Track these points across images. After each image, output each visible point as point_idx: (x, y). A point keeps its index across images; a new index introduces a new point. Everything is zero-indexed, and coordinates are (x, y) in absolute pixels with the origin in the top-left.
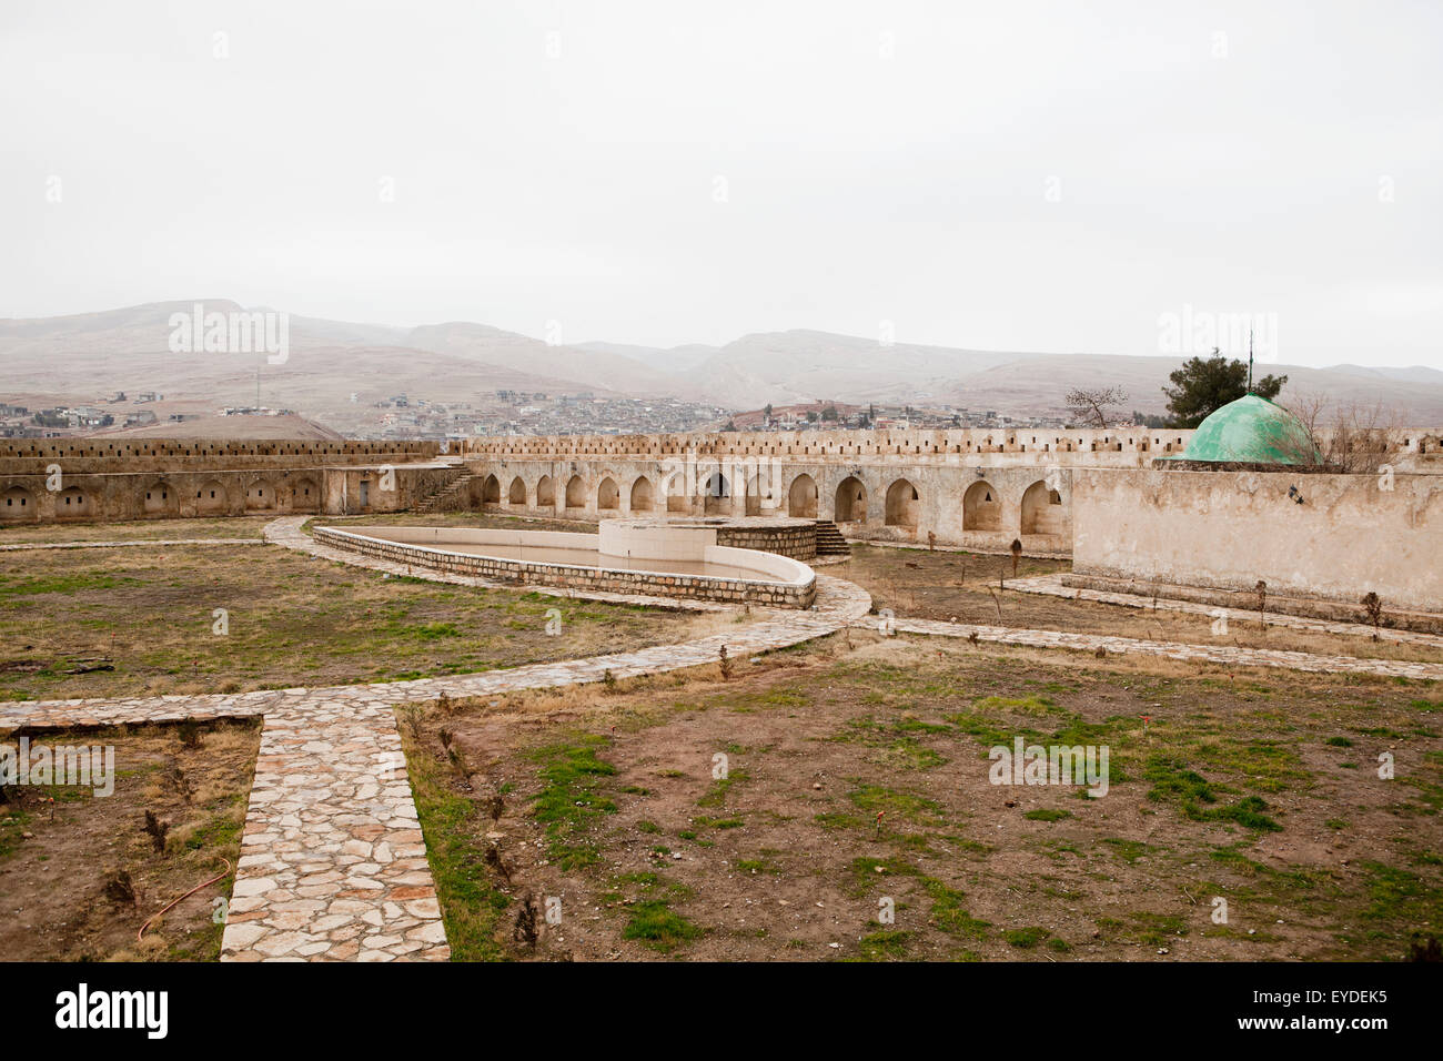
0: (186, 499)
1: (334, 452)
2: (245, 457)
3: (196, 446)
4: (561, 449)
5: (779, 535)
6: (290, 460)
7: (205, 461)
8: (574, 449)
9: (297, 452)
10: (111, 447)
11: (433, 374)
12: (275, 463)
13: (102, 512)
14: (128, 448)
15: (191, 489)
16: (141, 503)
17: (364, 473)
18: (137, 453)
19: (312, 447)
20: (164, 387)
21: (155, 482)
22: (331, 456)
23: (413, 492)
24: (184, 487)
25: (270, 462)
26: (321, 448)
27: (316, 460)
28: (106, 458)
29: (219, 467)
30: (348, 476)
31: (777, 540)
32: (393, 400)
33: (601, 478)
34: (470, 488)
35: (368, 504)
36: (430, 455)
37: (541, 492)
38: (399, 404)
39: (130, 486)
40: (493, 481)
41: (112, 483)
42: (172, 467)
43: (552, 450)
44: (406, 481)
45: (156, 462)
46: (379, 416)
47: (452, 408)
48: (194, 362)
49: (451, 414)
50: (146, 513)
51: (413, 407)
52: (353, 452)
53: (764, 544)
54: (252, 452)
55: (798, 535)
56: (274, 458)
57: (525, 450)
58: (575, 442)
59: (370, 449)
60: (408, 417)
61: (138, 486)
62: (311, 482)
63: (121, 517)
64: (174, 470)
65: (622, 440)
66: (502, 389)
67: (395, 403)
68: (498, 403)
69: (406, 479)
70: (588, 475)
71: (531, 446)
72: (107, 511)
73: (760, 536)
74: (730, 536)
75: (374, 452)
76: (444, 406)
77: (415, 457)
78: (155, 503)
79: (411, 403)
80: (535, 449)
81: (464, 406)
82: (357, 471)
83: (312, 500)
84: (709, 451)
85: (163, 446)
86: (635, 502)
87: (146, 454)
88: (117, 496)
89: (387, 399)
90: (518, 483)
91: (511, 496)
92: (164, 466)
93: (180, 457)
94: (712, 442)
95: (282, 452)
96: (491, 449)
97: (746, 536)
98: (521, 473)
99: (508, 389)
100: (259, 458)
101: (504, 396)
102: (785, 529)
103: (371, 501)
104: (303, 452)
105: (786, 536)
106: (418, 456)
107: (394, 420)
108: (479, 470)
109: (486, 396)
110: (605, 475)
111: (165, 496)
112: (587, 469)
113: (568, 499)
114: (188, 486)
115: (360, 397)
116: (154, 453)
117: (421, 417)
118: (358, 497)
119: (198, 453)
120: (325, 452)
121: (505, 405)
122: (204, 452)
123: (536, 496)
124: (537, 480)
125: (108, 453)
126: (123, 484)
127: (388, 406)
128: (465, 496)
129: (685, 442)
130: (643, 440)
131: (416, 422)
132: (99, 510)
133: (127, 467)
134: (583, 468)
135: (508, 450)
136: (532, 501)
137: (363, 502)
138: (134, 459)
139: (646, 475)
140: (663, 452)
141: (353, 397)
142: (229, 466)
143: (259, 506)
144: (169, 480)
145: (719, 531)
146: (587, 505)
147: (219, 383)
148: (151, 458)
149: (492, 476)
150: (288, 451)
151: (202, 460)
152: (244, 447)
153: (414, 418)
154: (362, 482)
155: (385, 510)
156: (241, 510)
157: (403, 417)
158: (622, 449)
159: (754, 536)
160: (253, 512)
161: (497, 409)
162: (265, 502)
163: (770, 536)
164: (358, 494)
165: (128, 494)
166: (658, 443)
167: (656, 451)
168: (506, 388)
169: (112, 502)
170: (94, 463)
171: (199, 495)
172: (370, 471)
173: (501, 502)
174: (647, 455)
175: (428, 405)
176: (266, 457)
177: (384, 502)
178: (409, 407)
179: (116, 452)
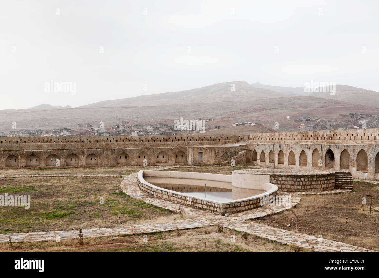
0: (133, 159)
1: (194, 140)
2: (158, 142)
3: (139, 138)
4: (280, 138)
5: (302, 179)
6: (176, 144)
7: (142, 144)
8: (284, 138)
9: (179, 140)
10: (108, 139)
11: (322, 107)
12: (170, 145)
13: (102, 163)
14: (114, 139)
15: (135, 155)
16: (116, 160)
17: (200, 149)
18: (117, 141)
19: (185, 138)
20: (218, 115)
21: (121, 152)
22: (193, 142)
23: (221, 156)
24: (132, 154)
25: (168, 144)
26: (189, 139)
27: (186, 143)
28: (106, 143)
29: (147, 146)
30: (193, 150)
31: (301, 181)
32: (304, 118)
33: (289, 151)
34: (246, 155)
35: (202, 162)
36: (235, 141)
37: (271, 157)
38: (307, 120)
39: (112, 154)
40: (255, 152)
41: (105, 152)
42: (129, 147)
43: (277, 139)
44: (218, 152)
45: (124, 144)
46: (298, 125)
47: (329, 121)
48: (229, 105)
49: (329, 124)
50: (118, 164)
51: (312, 121)
52: (202, 140)
53: (293, 183)
54: (161, 141)
55: (315, 179)
56: (169, 143)
57: (268, 139)
58: (284, 135)
59: (209, 139)
60: (310, 125)
61: (115, 154)
62: (183, 153)
63: (109, 165)
64: (130, 147)
65: (300, 134)
66: (352, 112)
67: (305, 120)
68: (350, 119)
69: (218, 151)
70: (285, 150)
71: (270, 137)
72: (103, 162)
73: (291, 179)
74: (276, 178)
75: (211, 140)
76: (326, 120)
77: (229, 142)
78: (123, 160)
79: (312, 120)
80: (271, 138)
81: (334, 120)
82: (197, 148)
83: (184, 159)
84: (331, 139)
85: (127, 138)
86: (301, 162)
87: (120, 141)
88: (107, 157)
89: (301, 118)
90: (263, 152)
91: (261, 159)
92: (126, 146)
93: (132, 142)
94: (332, 134)
95: (173, 141)
96: (257, 139)
97: (284, 179)
98: (264, 149)
99: (354, 113)
100: (163, 143)
101: (352, 115)
102: (306, 176)
103: (203, 161)
104: (181, 140)
105: (306, 180)
106: (230, 142)
107: (304, 126)
108: (252, 148)
109: (344, 116)
110: (291, 150)
111: (126, 157)
112: (285, 147)
113: (279, 160)
114: (134, 154)
115: (291, 117)
116: (123, 141)
117: (316, 125)
118: (198, 158)
119: (140, 141)
120: (190, 140)
121: (352, 119)
122: (142, 140)
123: (268, 159)
124: (269, 152)
125: (106, 141)
126: (109, 153)
127: (302, 121)
128: (244, 158)
129: (322, 135)
130: (307, 134)
131: (313, 127)
132: (101, 162)
133: (113, 146)
134: (283, 147)
135: (263, 139)
136: (267, 160)
137: (200, 160)
138: (116, 143)
139: (304, 150)
140: (314, 139)
141: (288, 118)
142: (151, 146)
143: (163, 162)
144: (127, 152)
145: (271, 176)
146: (285, 163)
147: (237, 113)
148: (122, 143)
149: (255, 150)
150: (175, 140)
151: (141, 144)
152: (157, 138)
153: (312, 126)
154: (199, 153)
155: (209, 164)
156: (154, 163)
157: (308, 125)
158: (300, 138)
159: (288, 179)
160: (158, 164)
161: (349, 121)
162: (165, 160)
163: (297, 179)
164: (197, 157)
165: (111, 156)
166: (312, 136)
167: (312, 139)
168: (353, 112)
169: (105, 160)
170: (101, 145)
171: (139, 157)
172: (202, 148)
173: (258, 161)
174: (308, 141)
175: (319, 120)
176: (166, 142)
177: (209, 161)
178: (311, 121)
179: (109, 141)
